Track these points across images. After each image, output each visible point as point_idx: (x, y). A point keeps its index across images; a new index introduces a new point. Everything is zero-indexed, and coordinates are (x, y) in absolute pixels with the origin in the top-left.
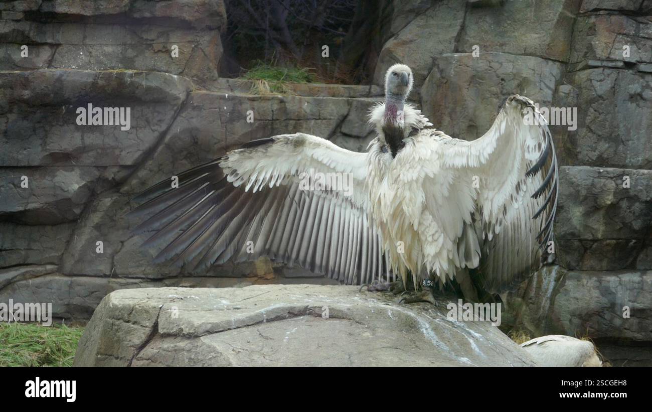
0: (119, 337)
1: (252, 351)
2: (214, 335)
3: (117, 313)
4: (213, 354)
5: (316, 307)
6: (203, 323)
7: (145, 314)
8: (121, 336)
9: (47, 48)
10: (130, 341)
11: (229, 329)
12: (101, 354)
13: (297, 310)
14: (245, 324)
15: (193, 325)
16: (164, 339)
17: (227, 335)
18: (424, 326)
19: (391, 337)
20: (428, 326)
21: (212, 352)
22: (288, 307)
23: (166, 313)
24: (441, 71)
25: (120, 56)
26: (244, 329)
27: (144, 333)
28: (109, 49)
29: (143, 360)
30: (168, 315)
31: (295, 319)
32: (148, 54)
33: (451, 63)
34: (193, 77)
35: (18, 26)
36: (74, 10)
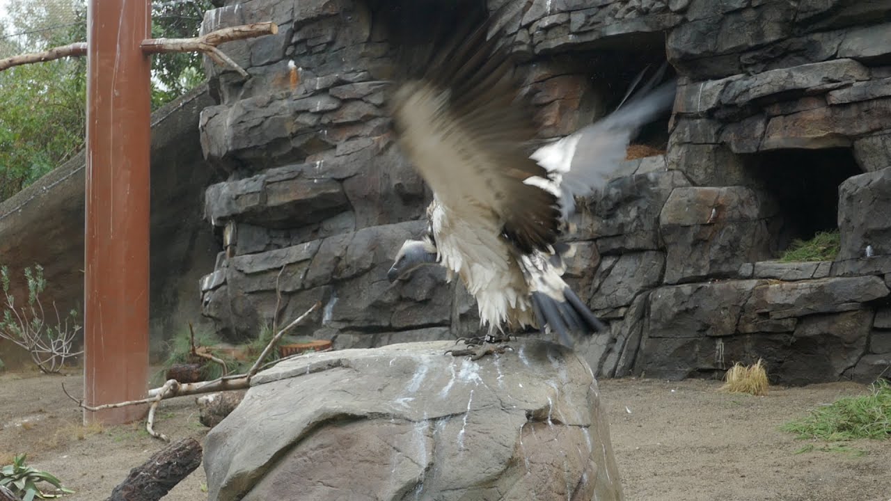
13: (334, 362)
22: (329, 361)
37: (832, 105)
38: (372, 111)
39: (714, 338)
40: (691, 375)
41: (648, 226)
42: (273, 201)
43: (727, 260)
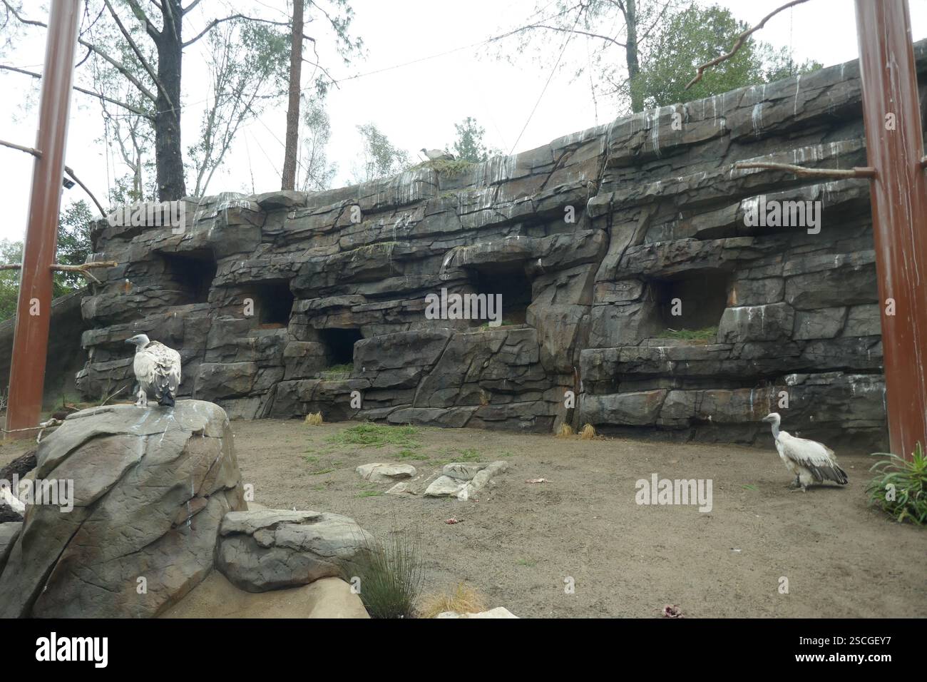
9: (406, 324)
35: (396, 318)
36: (414, 309)
37: (353, 312)
38: (163, 303)
39: (303, 402)
40: (293, 418)
41: (278, 356)
42: (113, 340)
43: (309, 371)
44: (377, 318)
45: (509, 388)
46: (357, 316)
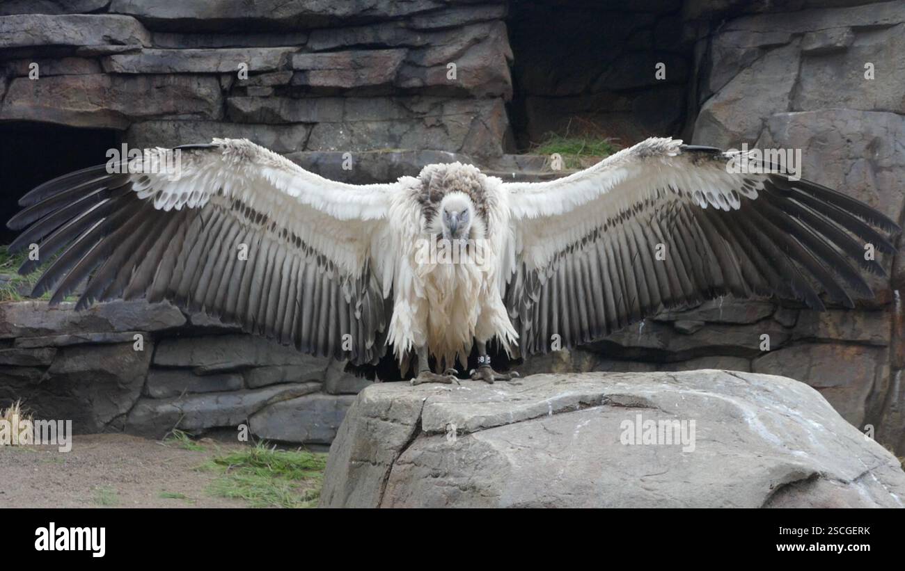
0: (376, 439)
1: (536, 448)
2: (488, 431)
3: (373, 410)
4: (488, 452)
5: (612, 395)
6: (475, 417)
7: (406, 410)
8: (379, 438)
9: (301, 128)
10: (388, 442)
11: (507, 424)
12: (356, 460)
13: (590, 399)
14: (527, 418)
15: (463, 419)
16: (430, 438)
17: (504, 430)
18: (748, 415)
19: (708, 429)
20: (753, 415)
21: (486, 451)
22: (579, 396)
23: (431, 407)
24: (773, 134)
25: (387, 133)
26: (526, 423)
27: (405, 432)
28: (373, 126)
29: (404, 464)
30: (433, 410)
31: (587, 410)
32: (419, 129)
33: (785, 124)
34: (473, 154)
35: (266, 104)
36: (332, 82)
37: (114, 75)
44: (201, 100)
45: (654, 342)
46: (125, 86)
